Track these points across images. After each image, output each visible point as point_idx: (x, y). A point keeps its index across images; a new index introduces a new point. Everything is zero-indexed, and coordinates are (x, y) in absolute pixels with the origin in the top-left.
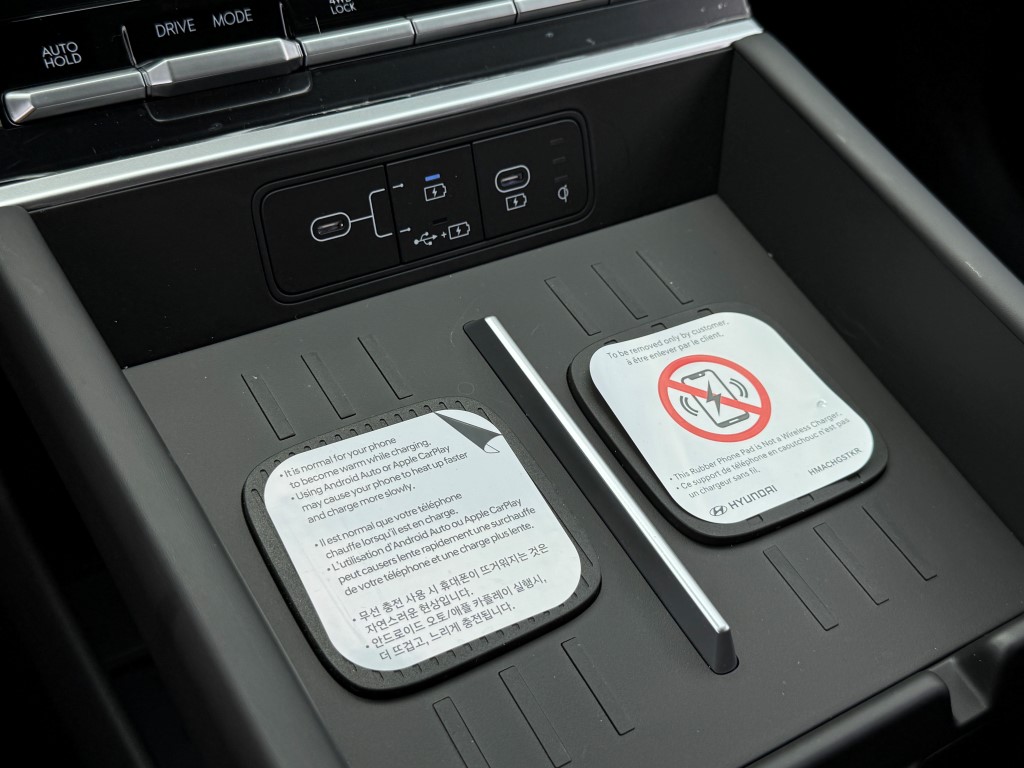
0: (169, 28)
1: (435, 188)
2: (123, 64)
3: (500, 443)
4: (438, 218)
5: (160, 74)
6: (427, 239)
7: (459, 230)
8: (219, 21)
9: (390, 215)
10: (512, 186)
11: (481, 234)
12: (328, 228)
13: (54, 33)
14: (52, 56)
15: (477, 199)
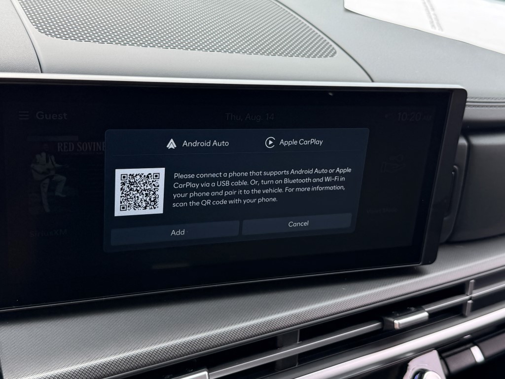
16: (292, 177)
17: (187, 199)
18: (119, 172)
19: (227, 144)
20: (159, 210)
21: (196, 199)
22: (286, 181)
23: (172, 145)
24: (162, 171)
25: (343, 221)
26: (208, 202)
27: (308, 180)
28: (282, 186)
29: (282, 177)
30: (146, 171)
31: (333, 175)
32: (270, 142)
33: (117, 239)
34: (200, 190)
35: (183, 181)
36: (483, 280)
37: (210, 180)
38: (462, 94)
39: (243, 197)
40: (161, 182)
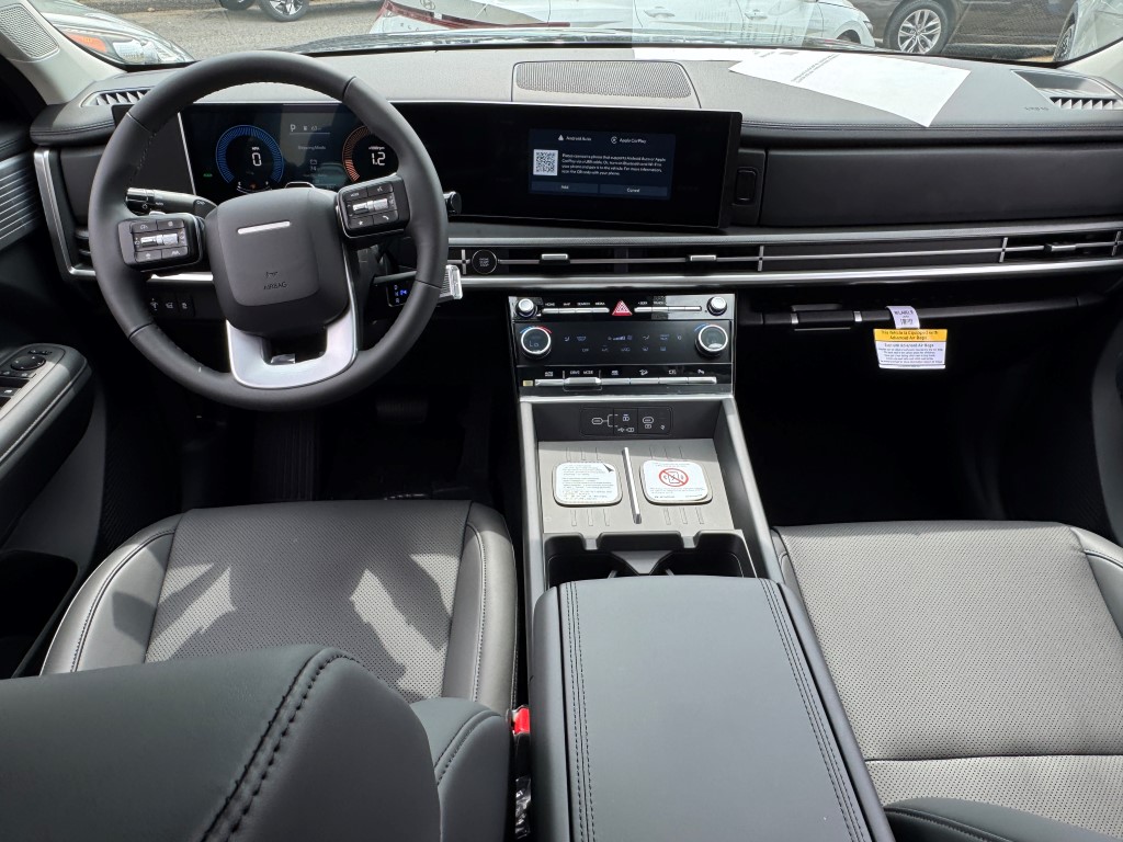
0: (574, 372)
1: (626, 418)
2: (561, 378)
3: (614, 473)
4: (626, 425)
5: (568, 381)
6: (622, 430)
7: (631, 430)
8: (585, 373)
9: (613, 421)
10: (648, 422)
11: (637, 432)
12: (597, 421)
13: (549, 369)
14: (547, 374)
15: (636, 423)
16: (628, 161)
17: (569, 169)
18: (536, 151)
19: (589, 139)
20: (555, 173)
21: (574, 169)
22: (625, 163)
23: (561, 138)
24: (556, 152)
25: (663, 192)
26: (581, 172)
27: (637, 164)
28: (623, 166)
29: (622, 161)
30: (548, 152)
31: (654, 162)
32: (614, 140)
33: (535, 187)
34: (576, 164)
35: (567, 159)
36: (772, 248)
37: (582, 159)
38: (738, 116)
39: (600, 170)
40: (556, 158)
